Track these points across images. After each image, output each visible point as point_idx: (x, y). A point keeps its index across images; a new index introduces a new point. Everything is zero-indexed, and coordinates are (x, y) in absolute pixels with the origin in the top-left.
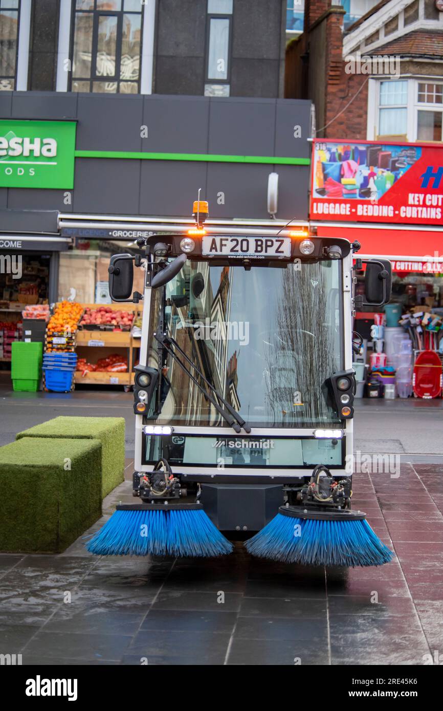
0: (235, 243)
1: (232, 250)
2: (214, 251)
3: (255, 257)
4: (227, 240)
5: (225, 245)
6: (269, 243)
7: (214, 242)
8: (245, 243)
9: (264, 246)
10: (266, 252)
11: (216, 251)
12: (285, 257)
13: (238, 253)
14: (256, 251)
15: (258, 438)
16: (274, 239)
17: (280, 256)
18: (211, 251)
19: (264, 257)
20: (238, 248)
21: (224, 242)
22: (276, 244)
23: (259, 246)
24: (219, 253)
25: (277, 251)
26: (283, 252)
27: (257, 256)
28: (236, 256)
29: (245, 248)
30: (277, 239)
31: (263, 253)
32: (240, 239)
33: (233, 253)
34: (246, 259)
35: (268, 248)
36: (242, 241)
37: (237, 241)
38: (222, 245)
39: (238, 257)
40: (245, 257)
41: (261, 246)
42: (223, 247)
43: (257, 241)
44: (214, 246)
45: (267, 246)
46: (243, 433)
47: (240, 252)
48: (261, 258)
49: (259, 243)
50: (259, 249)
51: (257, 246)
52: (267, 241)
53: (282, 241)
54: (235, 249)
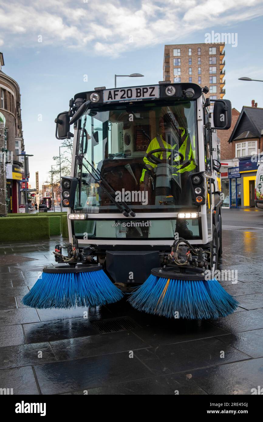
0: (123, 92)
1: (122, 97)
2: (110, 99)
3: (136, 100)
4: (118, 91)
5: (117, 95)
6: (145, 90)
7: (110, 93)
8: (129, 92)
9: (142, 92)
10: (143, 96)
11: (112, 99)
12: (156, 98)
13: (126, 99)
14: (137, 96)
15: (141, 220)
16: (148, 87)
17: (152, 98)
18: (108, 99)
19: (142, 100)
20: (125, 96)
21: (116, 93)
22: (150, 91)
23: (139, 92)
24: (113, 100)
25: (150, 95)
26: (154, 95)
27: (138, 100)
28: (124, 101)
29: (129, 95)
30: (150, 87)
31: (142, 97)
32: (126, 90)
33: (122, 99)
34: (131, 102)
35: (145, 94)
36: (128, 90)
37: (124, 91)
38: (115, 95)
39: (125, 101)
40: (130, 101)
41: (140, 92)
42: (116, 96)
43: (137, 89)
44: (110, 96)
45: (144, 92)
46: (130, 217)
47: (127, 98)
48: (140, 100)
49: (139, 91)
50: (139, 94)
51: (137, 93)
52: (143, 89)
53: (154, 88)
54: (123, 97)
